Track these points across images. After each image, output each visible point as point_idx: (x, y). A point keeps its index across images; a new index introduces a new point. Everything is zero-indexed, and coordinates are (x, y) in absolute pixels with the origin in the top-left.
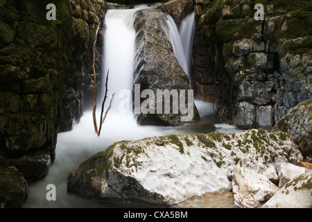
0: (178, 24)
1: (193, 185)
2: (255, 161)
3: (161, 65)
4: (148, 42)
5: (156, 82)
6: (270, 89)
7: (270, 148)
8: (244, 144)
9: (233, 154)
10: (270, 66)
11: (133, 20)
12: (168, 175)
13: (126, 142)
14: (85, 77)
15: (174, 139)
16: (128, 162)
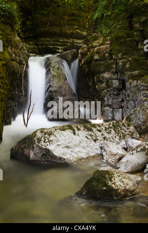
0: (69, 65)
1: (81, 152)
2: (114, 138)
3: (60, 87)
4: (53, 75)
6: (121, 100)
7: (122, 131)
8: (108, 129)
9: (102, 135)
10: (121, 87)
11: (44, 63)
12: (68, 147)
13: (44, 129)
14: (18, 94)
15: (70, 127)
16: (45, 140)
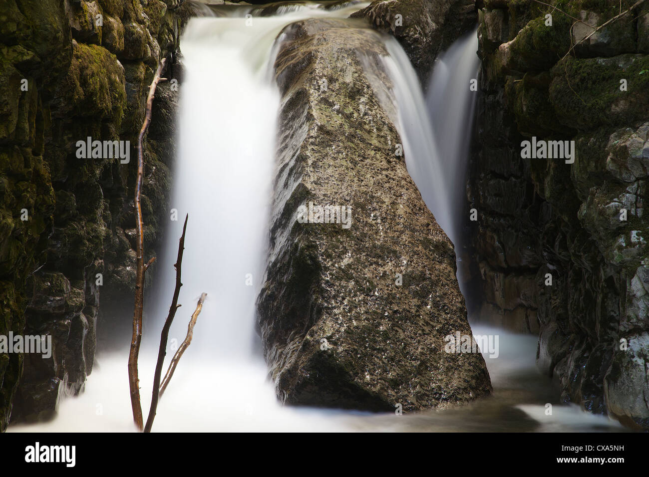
3: (363, 204)
4: (321, 128)
5: (346, 260)
14: (107, 238)
